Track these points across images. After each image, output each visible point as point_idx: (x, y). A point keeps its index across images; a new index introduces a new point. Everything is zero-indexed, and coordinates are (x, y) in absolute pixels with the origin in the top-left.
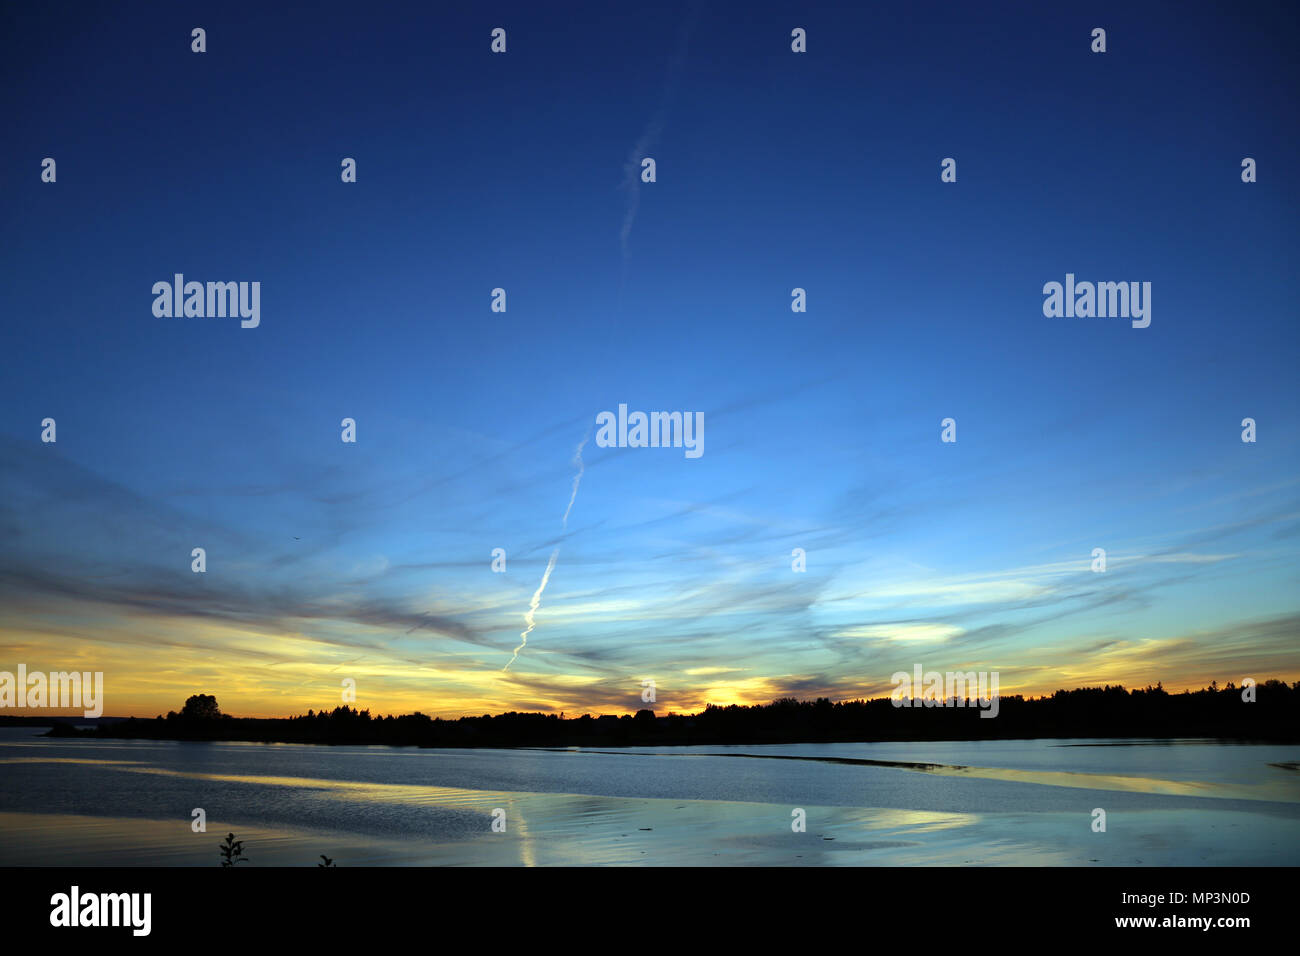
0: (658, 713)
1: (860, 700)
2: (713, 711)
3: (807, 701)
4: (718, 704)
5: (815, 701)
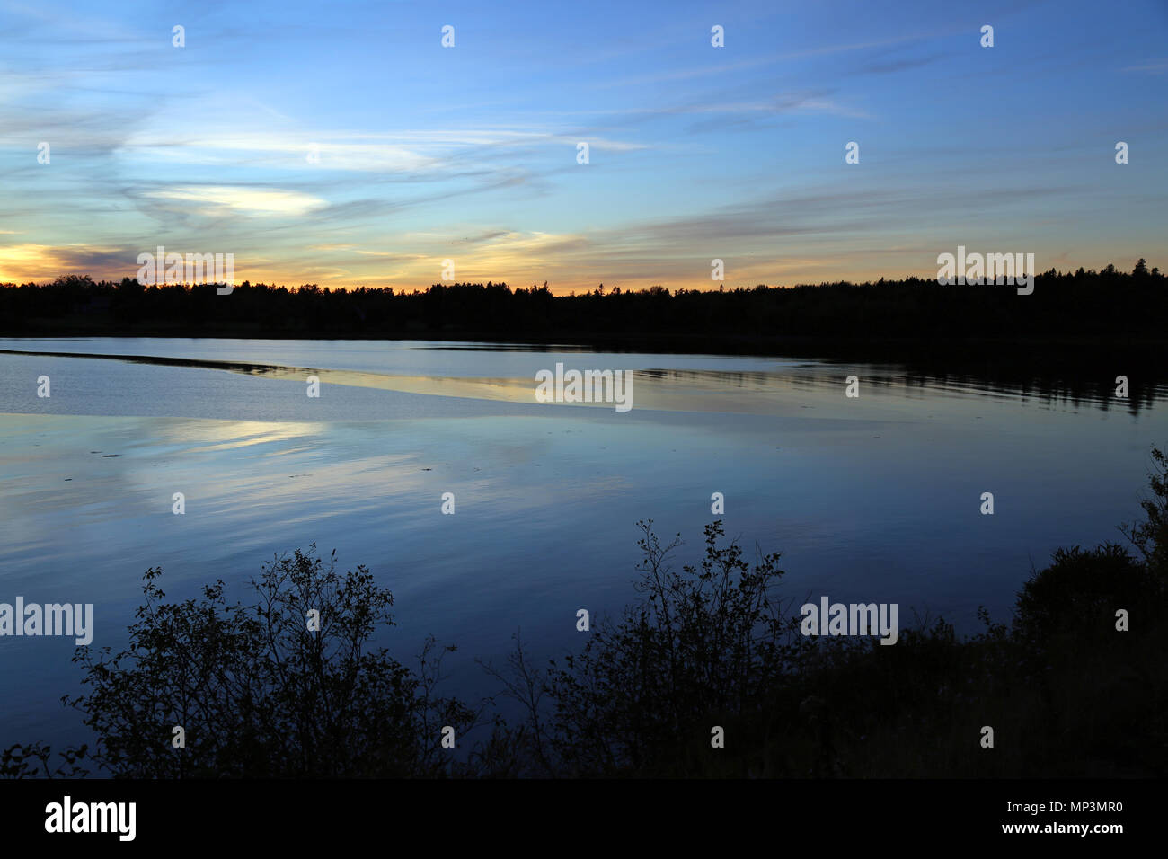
1: (184, 283)
3: (107, 281)
5: (120, 282)
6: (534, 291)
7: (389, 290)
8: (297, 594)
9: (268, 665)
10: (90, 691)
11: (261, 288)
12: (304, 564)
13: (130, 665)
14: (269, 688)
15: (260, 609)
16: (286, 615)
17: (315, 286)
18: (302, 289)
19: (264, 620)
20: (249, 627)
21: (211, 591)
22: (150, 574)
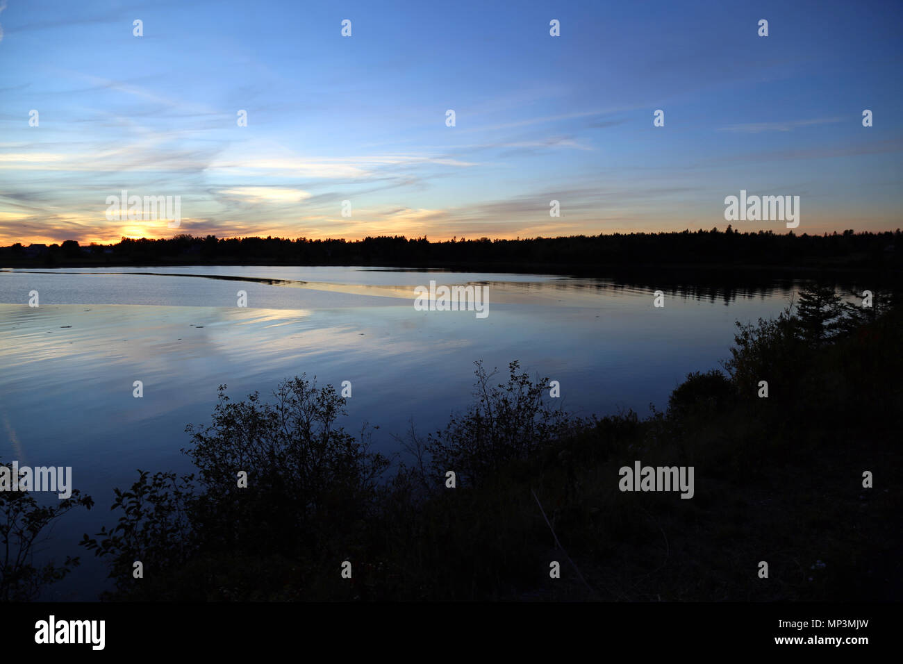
0: (81, 243)
1: (238, 237)
2: (127, 242)
3: (200, 237)
4: (131, 238)
5: (206, 237)
6: (420, 240)
7: (343, 240)
8: (296, 399)
9: (282, 435)
10: (194, 447)
11: (277, 239)
12: (300, 383)
13: (213, 434)
14: (283, 447)
15: (277, 407)
16: (291, 410)
17: (305, 238)
18: (298, 240)
19: (280, 412)
20: (272, 416)
21: (252, 397)
22: (221, 388)
